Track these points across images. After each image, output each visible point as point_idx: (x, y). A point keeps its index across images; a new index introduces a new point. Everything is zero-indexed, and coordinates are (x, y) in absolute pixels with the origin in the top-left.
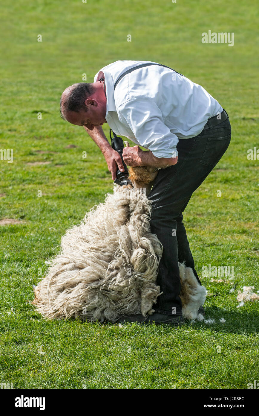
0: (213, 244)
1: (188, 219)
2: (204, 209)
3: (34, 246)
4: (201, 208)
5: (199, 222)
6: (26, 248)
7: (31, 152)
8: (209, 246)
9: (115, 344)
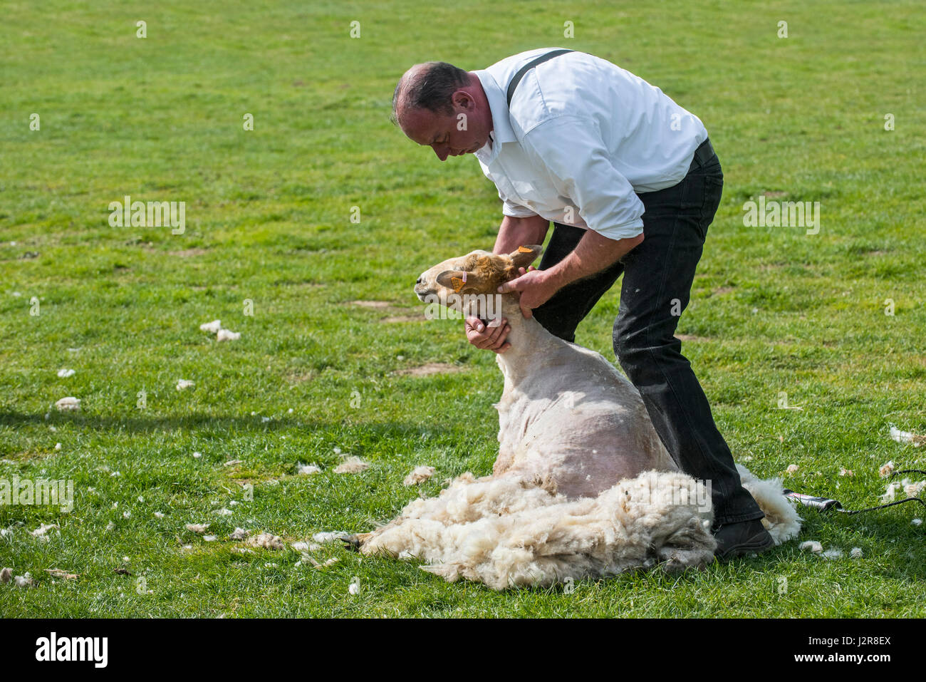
0: (852, 401)
1: (803, 352)
2: (838, 331)
3: (482, 415)
4: (832, 330)
5: (827, 358)
6: (466, 420)
7: (491, 231)
8: (842, 405)
9: (632, 604)
